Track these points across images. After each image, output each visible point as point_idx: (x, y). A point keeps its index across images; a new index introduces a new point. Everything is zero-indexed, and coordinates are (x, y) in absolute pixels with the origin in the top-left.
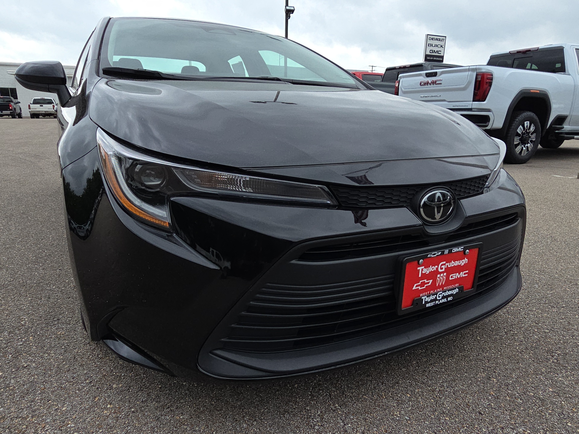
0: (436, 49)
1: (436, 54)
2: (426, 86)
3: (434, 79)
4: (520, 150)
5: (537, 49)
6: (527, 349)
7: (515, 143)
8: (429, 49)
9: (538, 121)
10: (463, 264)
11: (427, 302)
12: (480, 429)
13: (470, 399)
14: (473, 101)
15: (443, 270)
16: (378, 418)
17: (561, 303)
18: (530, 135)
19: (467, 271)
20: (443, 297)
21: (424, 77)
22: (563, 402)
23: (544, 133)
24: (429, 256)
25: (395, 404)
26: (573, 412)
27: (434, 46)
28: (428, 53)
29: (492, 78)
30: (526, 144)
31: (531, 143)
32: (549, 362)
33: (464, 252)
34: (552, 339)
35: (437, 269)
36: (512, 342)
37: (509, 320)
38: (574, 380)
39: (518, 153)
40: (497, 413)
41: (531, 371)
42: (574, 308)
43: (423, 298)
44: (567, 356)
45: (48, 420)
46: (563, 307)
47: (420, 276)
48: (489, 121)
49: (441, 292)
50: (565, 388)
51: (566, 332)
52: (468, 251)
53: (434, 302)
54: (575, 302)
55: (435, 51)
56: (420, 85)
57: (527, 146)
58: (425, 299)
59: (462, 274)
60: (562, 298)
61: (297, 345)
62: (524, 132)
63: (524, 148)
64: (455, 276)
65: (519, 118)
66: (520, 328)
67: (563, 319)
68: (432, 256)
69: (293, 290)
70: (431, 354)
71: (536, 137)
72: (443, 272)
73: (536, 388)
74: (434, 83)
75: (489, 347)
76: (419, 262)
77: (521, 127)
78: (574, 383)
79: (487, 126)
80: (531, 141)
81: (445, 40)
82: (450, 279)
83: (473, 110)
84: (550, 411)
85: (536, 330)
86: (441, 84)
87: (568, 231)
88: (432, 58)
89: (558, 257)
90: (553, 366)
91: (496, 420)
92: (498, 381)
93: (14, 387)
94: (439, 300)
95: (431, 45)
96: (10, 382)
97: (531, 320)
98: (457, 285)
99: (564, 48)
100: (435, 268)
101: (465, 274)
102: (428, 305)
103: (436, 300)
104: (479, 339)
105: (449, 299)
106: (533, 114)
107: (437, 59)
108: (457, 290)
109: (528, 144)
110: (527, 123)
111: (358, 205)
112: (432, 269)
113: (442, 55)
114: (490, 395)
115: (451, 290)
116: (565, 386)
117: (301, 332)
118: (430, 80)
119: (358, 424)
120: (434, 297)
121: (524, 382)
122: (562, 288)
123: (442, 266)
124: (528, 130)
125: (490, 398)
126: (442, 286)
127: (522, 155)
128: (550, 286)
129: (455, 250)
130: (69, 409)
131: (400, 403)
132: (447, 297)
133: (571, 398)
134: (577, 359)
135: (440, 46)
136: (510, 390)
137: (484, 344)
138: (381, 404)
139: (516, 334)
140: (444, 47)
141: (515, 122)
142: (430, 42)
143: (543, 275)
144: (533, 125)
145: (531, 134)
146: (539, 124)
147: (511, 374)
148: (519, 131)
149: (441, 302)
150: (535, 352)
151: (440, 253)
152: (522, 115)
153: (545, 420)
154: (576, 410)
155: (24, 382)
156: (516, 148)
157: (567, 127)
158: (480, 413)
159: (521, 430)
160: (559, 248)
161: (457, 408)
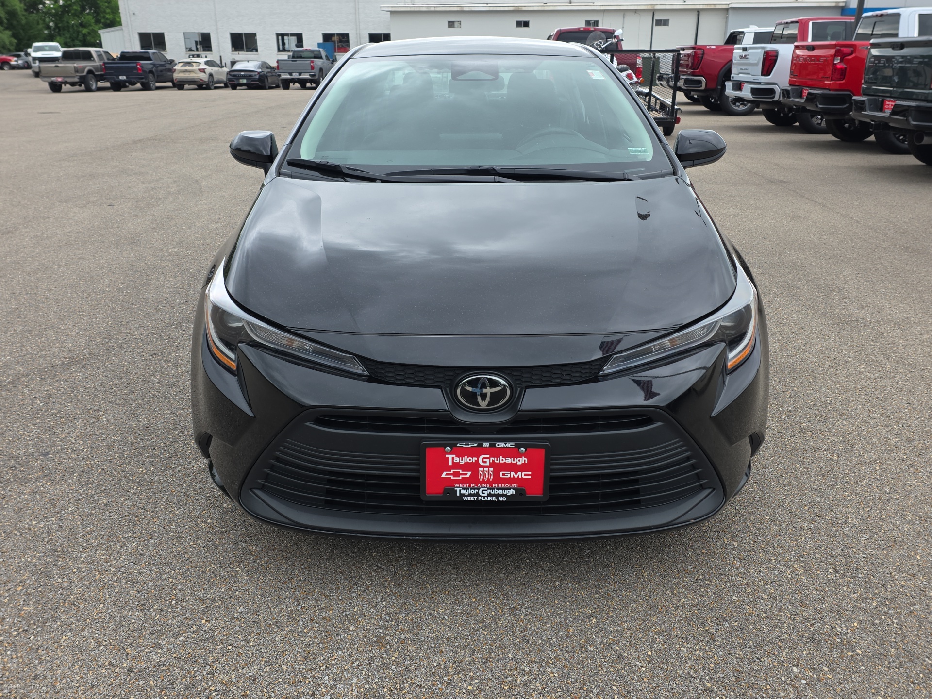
10: (520, 463)
11: (464, 495)
15: (488, 464)
19: (530, 473)
20: (490, 495)
24: (458, 445)
33: (518, 450)
35: (477, 461)
43: (458, 489)
45: (161, 518)
47: (450, 464)
49: (486, 489)
52: (524, 450)
53: (476, 498)
58: (461, 491)
59: (521, 475)
64: (508, 474)
68: (464, 446)
69: (308, 450)
72: (486, 467)
76: (444, 448)
82: (502, 476)
93: (154, 484)
94: (483, 497)
96: (154, 478)
98: (514, 486)
100: (473, 460)
101: (526, 475)
102: (465, 499)
103: (477, 495)
105: (500, 499)
108: (512, 492)
112: (468, 459)
115: (502, 489)
120: (475, 491)
123: (485, 460)
126: (489, 482)
129: (501, 445)
130: (179, 514)
132: (497, 496)
149: (486, 499)
151: (476, 444)
155: (164, 481)
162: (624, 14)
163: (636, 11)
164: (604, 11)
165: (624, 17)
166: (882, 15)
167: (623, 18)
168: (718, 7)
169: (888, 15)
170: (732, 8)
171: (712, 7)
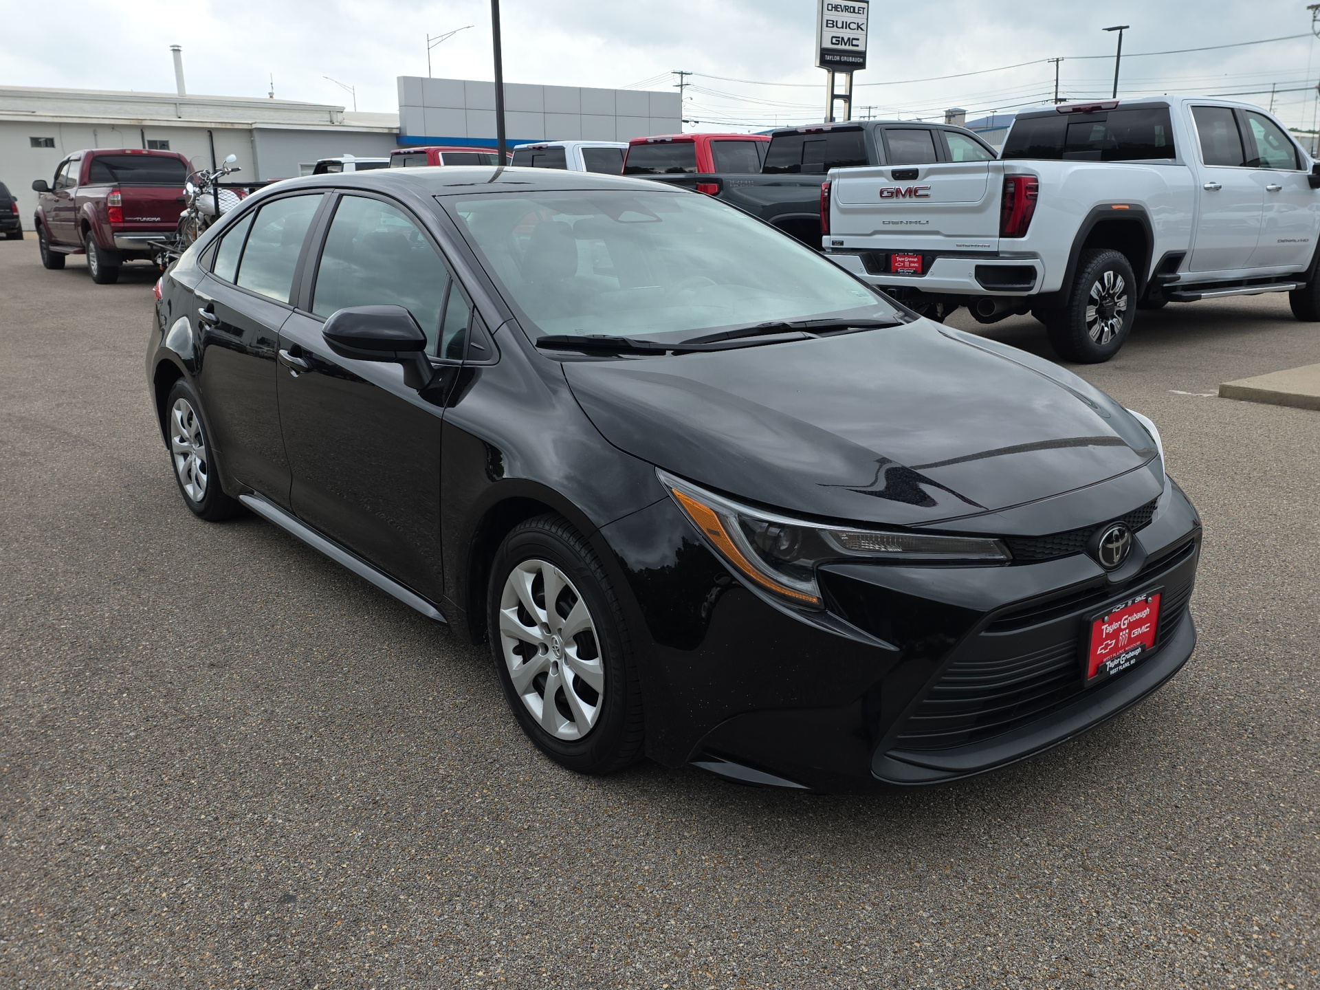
0: (846, 34)
1: (847, 47)
2: (894, 200)
3: (911, 184)
4: (1099, 333)
5: (1114, 105)
6: (1210, 724)
7: (1088, 319)
8: (829, 33)
9: (1130, 269)
10: (1145, 616)
11: (1111, 669)
12: (1183, 823)
13: (1158, 793)
14: (1001, 236)
15: (1126, 626)
16: (1058, 827)
17: (1241, 654)
18: (1116, 301)
19: (1149, 624)
20: (1127, 660)
21: (887, 179)
22: (1270, 783)
23: (1143, 292)
24: (1113, 611)
25: (1071, 810)
26: (1284, 792)
27: (840, 25)
28: (827, 44)
29: (1037, 186)
30: (1108, 320)
31: (1119, 316)
32: (1244, 738)
33: (1146, 601)
34: (1240, 708)
35: (1120, 625)
36: (1188, 717)
37: (1176, 688)
38: (1278, 757)
39: (1095, 339)
40: (1195, 804)
41: (1223, 751)
42: (1261, 660)
43: (1107, 663)
44: (1265, 728)
46: (1245, 660)
47: (1104, 637)
48: (1035, 278)
49: (1124, 654)
50: (1269, 766)
51: (1256, 696)
52: (1150, 598)
53: (1118, 668)
54: (1260, 651)
55: (843, 38)
56: (881, 196)
57: (1111, 324)
58: (1110, 664)
59: (1144, 629)
60: (1240, 646)
61: (974, 736)
62: (1103, 294)
63: (1106, 329)
64: (1137, 632)
65: (1092, 265)
66: (1194, 697)
67: (1248, 678)
68: (1117, 610)
70: (1088, 745)
71: (1128, 303)
72: (1125, 629)
73: (1235, 770)
74: (911, 192)
75: (1161, 728)
76: (1103, 619)
77: (1097, 284)
78: (1278, 759)
79: (1031, 289)
80: (1119, 313)
81: (866, 10)
82: (1132, 636)
83: (1001, 255)
84: (1257, 794)
85: (1216, 698)
86: (927, 196)
87: (1226, 523)
88: (838, 58)
89: (1221, 577)
90: (1250, 743)
91: (1198, 811)
92: (1186, 768)
94: (1122, 665)
95: (834, 24)
97: (1206, 684)
98: (1138, 643)
99: (1169, 106)
100: (1118, 625)
101: (1147, 628)
102: (1112, 672)
103: (1119, 664)
104: (1144, 718)
105: (1132, 662)
106: (1120, 254)
107: (851, 59)
108: (1139, 649)
109: (1112, 319)
110: (1108, 275)
111: (1034, 557)
112: (1115, 626)
113: (861, 48)
114: (1181, 785)
115: (1133, 651)
116: (1268, 764)
117: (980, 720)
118: (903, 185)
119: (1038, 836)
120: (1118, 661)
121: (1219, 766)
122: (1237, 629)
123: (1125, 622)
124: (1112, 290)
125: (1183, 789)
126: (1125, 646)
127: (1103, 343)
128: (1220, 629)
129: (1138, 599)
131: (1076, 808)
132: (1130, 660)
133: (1277, 777)
134: (1277, 730)
135: (855, 26)
136: (1204, 777)
137: (1153, 724)
138: (1053, 811)
139: (1191, 706)
140: (865, 29)
141: (1086, 275)
142: (831, 15)
143: (1205, 611)
144: (1120, 278)
145: (1118, 299)
146: (1133, 275)
147: (1199, 758)
148: (1094, 293)
149: (1124, 667)
150: (1222, 727)
151: (1124, 605)
152: (1098, 259)
153: (1253, 804)
154: (1287, 790)
156: (1090, 328)
157: (1185, 275)
158: (1177, 807)
159: (1229, 818)
160: (1218, 560)
161: (1148, 804)
162: (95, 131)
163: (113, 127)
164: (60, 124)
165: (95, 135)
166: (540, 148)
167: (93, 137)
168: (236, 126)
169: (548, 148)
170: (256, 129)
171: (229, 126)
